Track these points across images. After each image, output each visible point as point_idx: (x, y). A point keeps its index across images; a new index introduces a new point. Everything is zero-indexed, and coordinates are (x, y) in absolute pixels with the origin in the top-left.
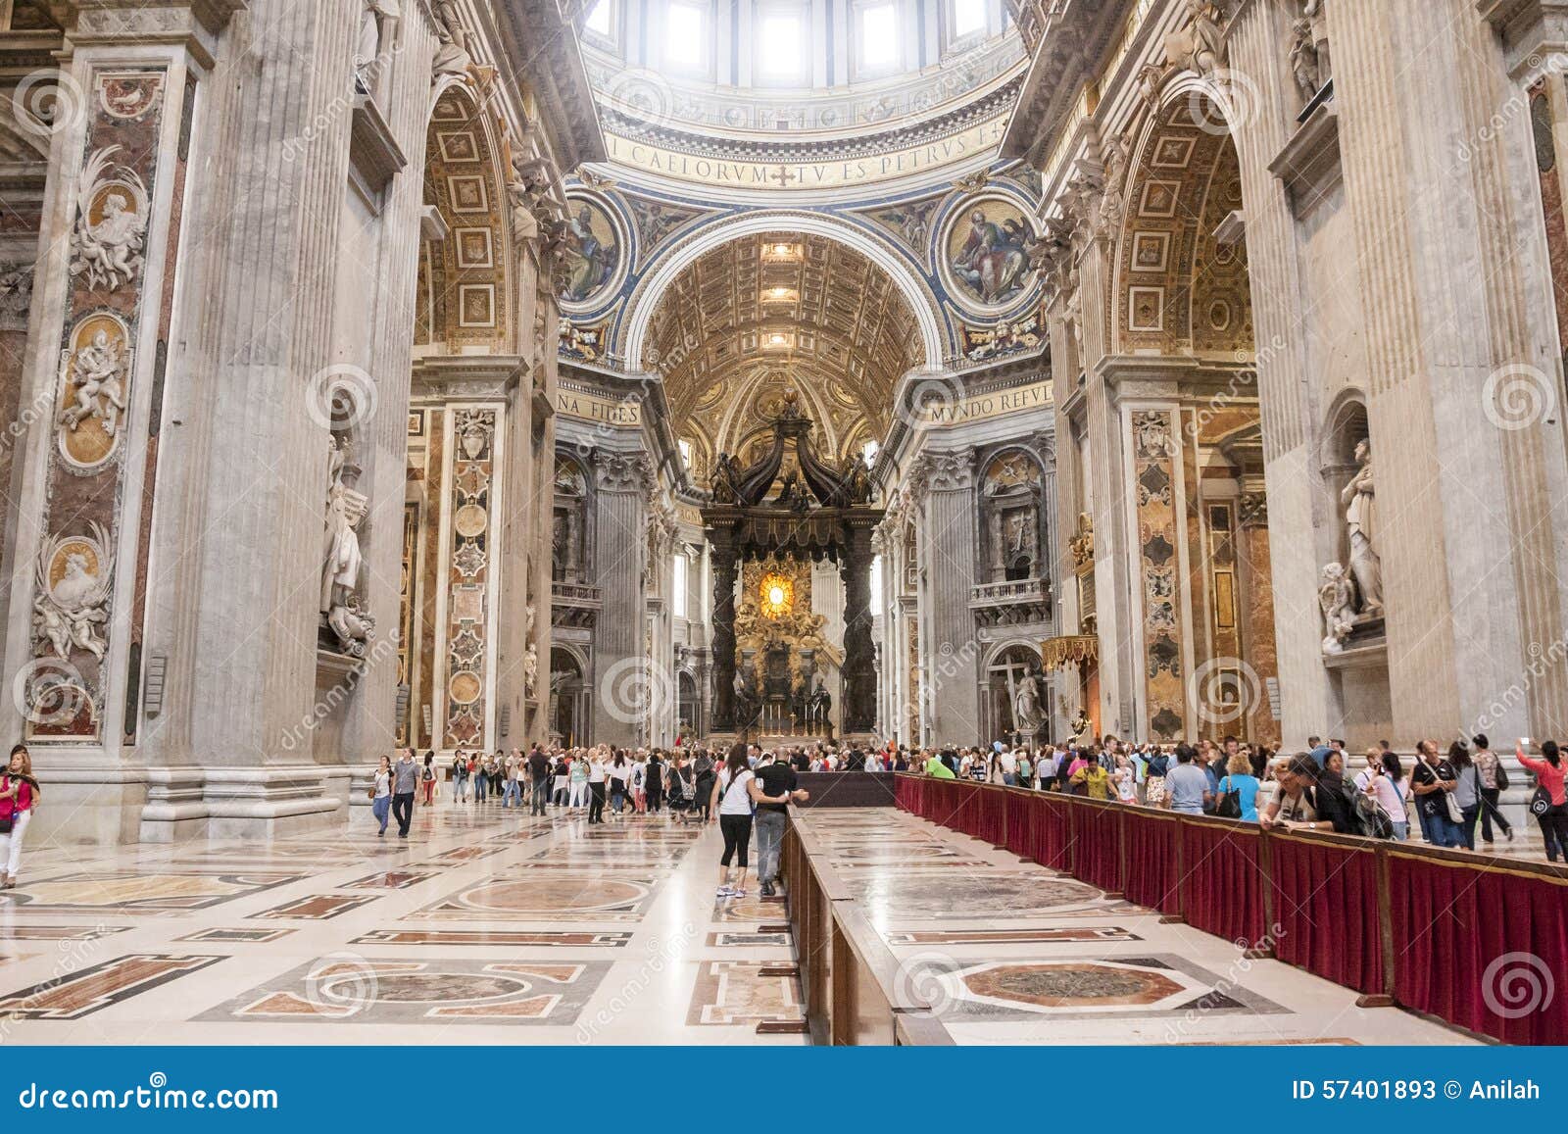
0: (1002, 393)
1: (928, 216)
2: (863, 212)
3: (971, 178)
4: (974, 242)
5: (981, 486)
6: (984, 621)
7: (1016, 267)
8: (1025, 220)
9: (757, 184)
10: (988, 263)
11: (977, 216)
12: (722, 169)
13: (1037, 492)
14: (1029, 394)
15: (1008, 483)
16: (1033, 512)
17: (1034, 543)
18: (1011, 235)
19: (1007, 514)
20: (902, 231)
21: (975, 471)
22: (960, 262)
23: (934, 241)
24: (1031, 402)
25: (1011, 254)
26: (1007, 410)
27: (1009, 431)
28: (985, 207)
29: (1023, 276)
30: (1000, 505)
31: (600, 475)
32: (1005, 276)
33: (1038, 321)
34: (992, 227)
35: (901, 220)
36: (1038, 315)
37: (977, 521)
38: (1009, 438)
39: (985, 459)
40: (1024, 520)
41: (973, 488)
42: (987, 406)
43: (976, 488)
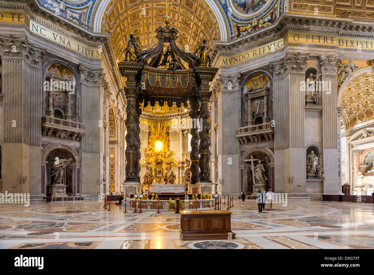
0: (254, 49)
5: (242, 89)
6: (242, 142)
13: (268, 90)
14: (267, 48)
15: (254, 87)
16: (265, 98)
17: (265, 110)
19: (253, 100)
21: (240, 83)
24: (267, 51)
26: (256, 56)
27: (257, 65)
30: (250, 97)
31: (83, 77)
33: (271, 17)
36: (272, 13)
37: (240, 103)
38: (256, 68)
39: (244, 78)
40: (261, 102)
41: (239, 90)
42: (246, 56)
43: (240, 90)
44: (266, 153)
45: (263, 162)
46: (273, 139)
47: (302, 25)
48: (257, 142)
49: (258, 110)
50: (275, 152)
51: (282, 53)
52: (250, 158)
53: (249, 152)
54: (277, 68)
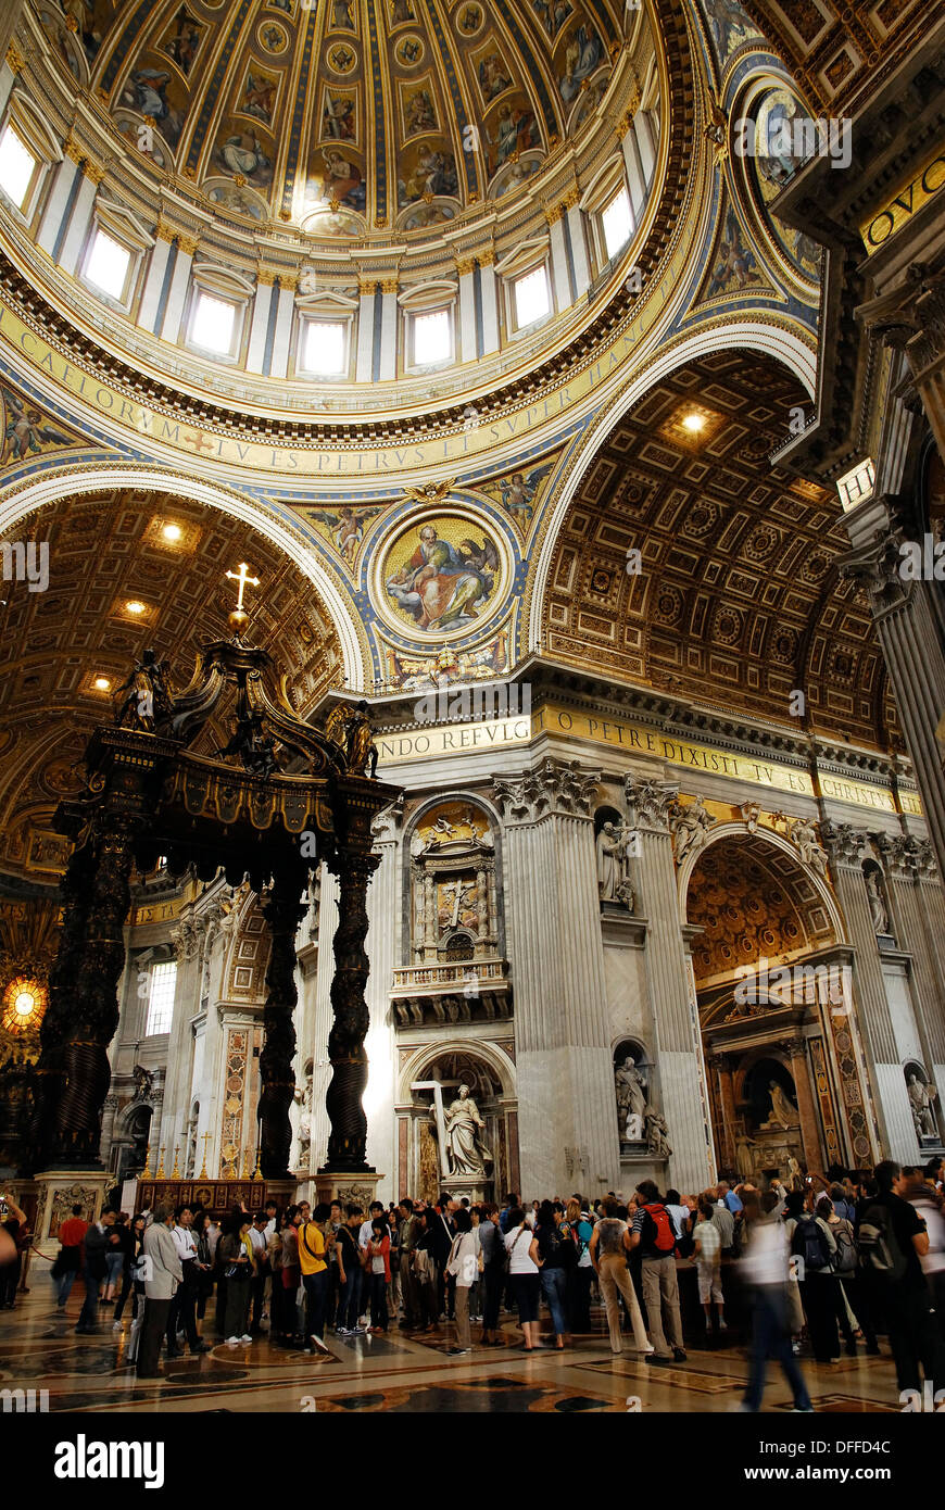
0: (445, 730)
1: (367, 524)
2: (288, 504)
3: (431, 487)
4: (419, 561)
5: (407, 840)
6: (406, 1019)
7: (469, 593)
8: (489, 542)
9: (165, 438)
10: (432, 586)
11: (428, 533)
12: (127, 408)
13: (488, 852)
14: (483, 733)
15: (443, 839)
16: (481, 878)
17: (481, 916)
18: (469, 557)
19: (441, 877)
20: (331, 536)
21: (398, 822)
22: (397, 581)
23: (369, 552)
24: (484, 742)
25: (462, 579)
26: (450, 749)
28: (438, 522)
29: (477, 603)
30: (431, 867)
32: (453, 602)
33: (495, 653)
34: (445, 547)
35: (333, 522)
36: (496, 645)
37: (400, 885)
38: (452, 782)
39: (413, 807)
40: (463, 888)
41: (397, 843)
42: (422, 744)
43: (401, 843)
44: (489, 1059)
45: (477, 1095)
46: (511, 1013)
47: (579, 691)
48: (458, 1020)
49: (456, 911)
50: (520, 1057)
51: (529, 754)
52: (430, 1078)
53: (431, 1056)
54: (517, 791)
